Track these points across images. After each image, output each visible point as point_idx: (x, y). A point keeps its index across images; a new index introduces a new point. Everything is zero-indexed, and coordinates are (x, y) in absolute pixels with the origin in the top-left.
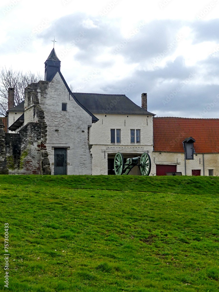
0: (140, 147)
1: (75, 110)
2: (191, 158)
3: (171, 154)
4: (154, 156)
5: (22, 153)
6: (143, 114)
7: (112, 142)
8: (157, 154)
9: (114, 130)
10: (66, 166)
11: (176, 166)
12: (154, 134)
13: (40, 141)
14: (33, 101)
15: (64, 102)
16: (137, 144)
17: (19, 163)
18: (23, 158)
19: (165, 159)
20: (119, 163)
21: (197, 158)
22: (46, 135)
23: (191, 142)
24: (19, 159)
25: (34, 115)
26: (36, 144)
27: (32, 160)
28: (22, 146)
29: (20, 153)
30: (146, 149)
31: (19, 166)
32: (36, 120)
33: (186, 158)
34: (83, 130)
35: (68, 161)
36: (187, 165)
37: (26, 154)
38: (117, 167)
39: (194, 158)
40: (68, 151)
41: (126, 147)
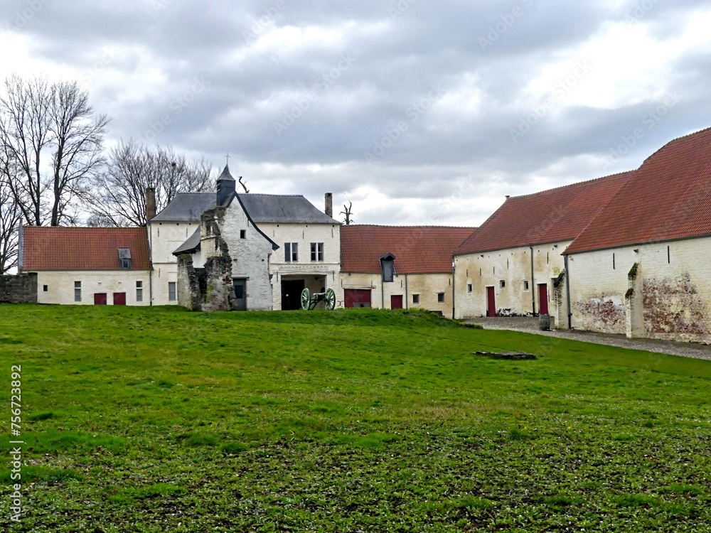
0: (323, 266)
1: (254, 237)
2: (390, 279)
3: (364, 275)
4: (341, 278)
5: (208, 287)
6: (327, 224)
7: (286, 260)
8: (345, 275)
9: (289, 244)
10: (245, 297)
11: (370, 290)
12: (341, 249)
13: (225, 275)
14: (214, 232)
15: (243, 229)
16: (319, 263)
17: (205, 297)
18: (209, 293)
19: (356, 282)
20: (305, 298)
21: (398, 280)
22: (231, 269)
23: (390, 258)
24: (205, 293)
25: (216, 247)
26: (221, 278)
27: (218, 294)
28: (208, 281)
29: (206, 288)
30: (330, 268)
31: (205, 300)
32: (219, 253)
33: (384, 280)
34: (262, 258)
35: (248, 293)
36: (384, 289)
37: (212, 288)
38: (304, 302)
39: (394, 280)
40: (248, 282)
41: (305, 267)
